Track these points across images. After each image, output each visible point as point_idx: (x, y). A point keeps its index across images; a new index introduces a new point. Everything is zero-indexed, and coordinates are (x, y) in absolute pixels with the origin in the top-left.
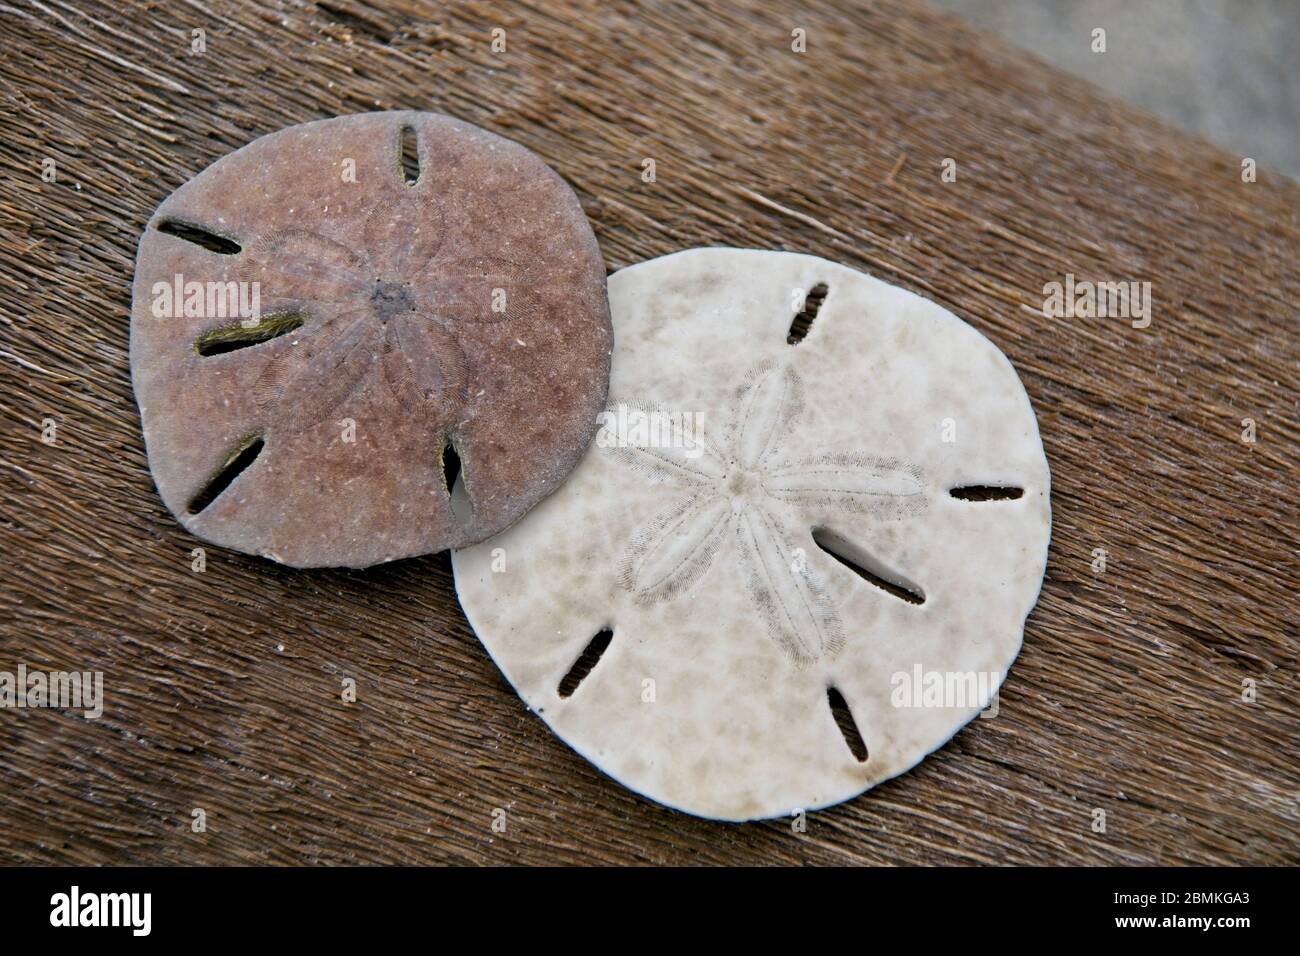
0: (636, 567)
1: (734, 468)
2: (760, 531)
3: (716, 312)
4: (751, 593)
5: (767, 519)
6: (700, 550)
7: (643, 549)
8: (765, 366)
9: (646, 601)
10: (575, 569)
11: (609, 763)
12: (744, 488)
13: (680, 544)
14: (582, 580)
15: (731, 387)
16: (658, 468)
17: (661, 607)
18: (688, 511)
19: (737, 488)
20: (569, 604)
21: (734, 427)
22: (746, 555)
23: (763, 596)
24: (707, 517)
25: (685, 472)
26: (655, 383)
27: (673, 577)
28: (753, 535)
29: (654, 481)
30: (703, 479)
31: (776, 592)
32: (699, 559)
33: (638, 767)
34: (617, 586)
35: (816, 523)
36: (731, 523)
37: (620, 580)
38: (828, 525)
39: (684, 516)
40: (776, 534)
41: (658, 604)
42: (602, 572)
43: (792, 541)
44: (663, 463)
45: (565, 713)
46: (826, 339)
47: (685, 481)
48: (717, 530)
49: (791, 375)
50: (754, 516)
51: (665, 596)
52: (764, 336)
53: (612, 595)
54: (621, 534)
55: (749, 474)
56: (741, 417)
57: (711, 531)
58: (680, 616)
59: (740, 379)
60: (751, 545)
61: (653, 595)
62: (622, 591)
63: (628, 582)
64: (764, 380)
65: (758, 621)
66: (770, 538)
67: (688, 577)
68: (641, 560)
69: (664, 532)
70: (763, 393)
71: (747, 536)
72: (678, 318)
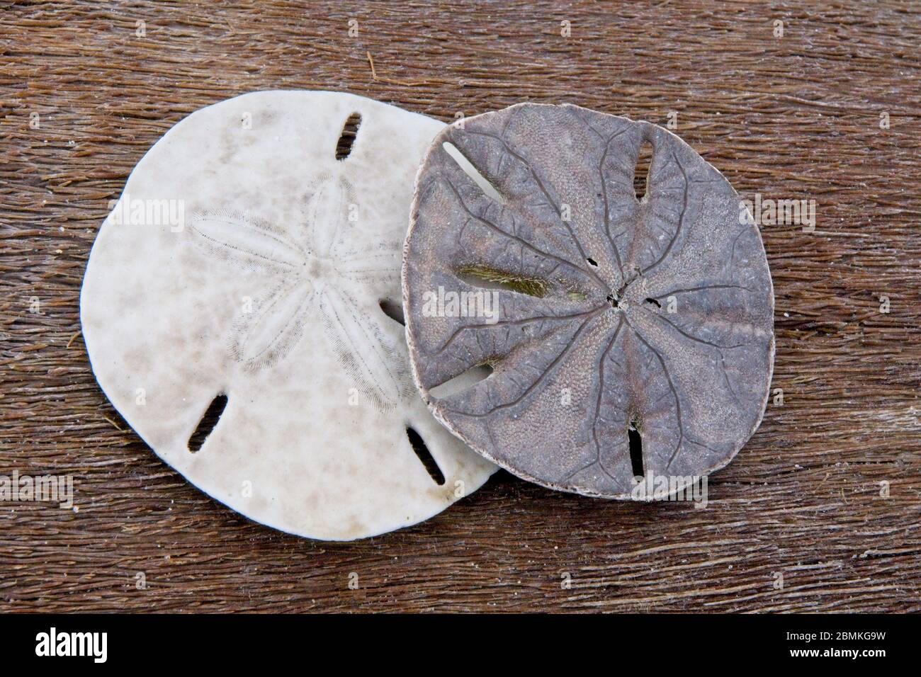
0: (242, 342)
1: (312, 257)
2: (340, 305)
3: (277, 138)
4: (337, 356)
5: (343, 294)
6: (292, 324)
7: (246, 327)
8: (322, 177)
9: (252, 368)
10: (191, 347)
11: (238, 503)
12: (322, 272)
13: (276, 319)
14: (197, 355)
15: (299, 195)
16: (250, 261)
17: (266, 372)
18: (279, 293)
19: (316, 272)
20: (189, 376)
21: (306, 225)
22: (330, 325)
23: (347, 357)
24: (294, 298)
25: (272, 263)
26: (237, 196)
27: (273, 347)
28: (334, 309)
29: (248, 271)
30: (288, 267)
31: (357, 352)
32: (293, 332)
33: (261, 503)
34: (228, 358)
35: (382, 296)
36: (314, 301)
37: (230, 352)
38: (391, 297)
39: (276, 298)
40: (352, 307)
41: (262, 370)
42: (214, 348)
43: (365, 311)
44: (253, 257)
45: (196, 466)
46: (367, 154)
47: (273, 270)
48: (304, 307)
49: (344, 183)
50: (332, 293)
51: (268, 363)
52: (318, 155)
53: (224, 366)
54: (226, 316)
55: (323, 261)
56: (310, 217)
57: (299, 308)
58: (282, 378)
59: (305, 189)
60: (333, 316)
61: (258, 363)
62: (233, 361)
63: (237, 353)
64: (324, 188)
65: (345, 376)
66: (347, 310)
67: (285, 346)
68: (245, 336)
69: (261, 312)
70: (325, 198)
71: (329, 310)
72: (246, 145)
